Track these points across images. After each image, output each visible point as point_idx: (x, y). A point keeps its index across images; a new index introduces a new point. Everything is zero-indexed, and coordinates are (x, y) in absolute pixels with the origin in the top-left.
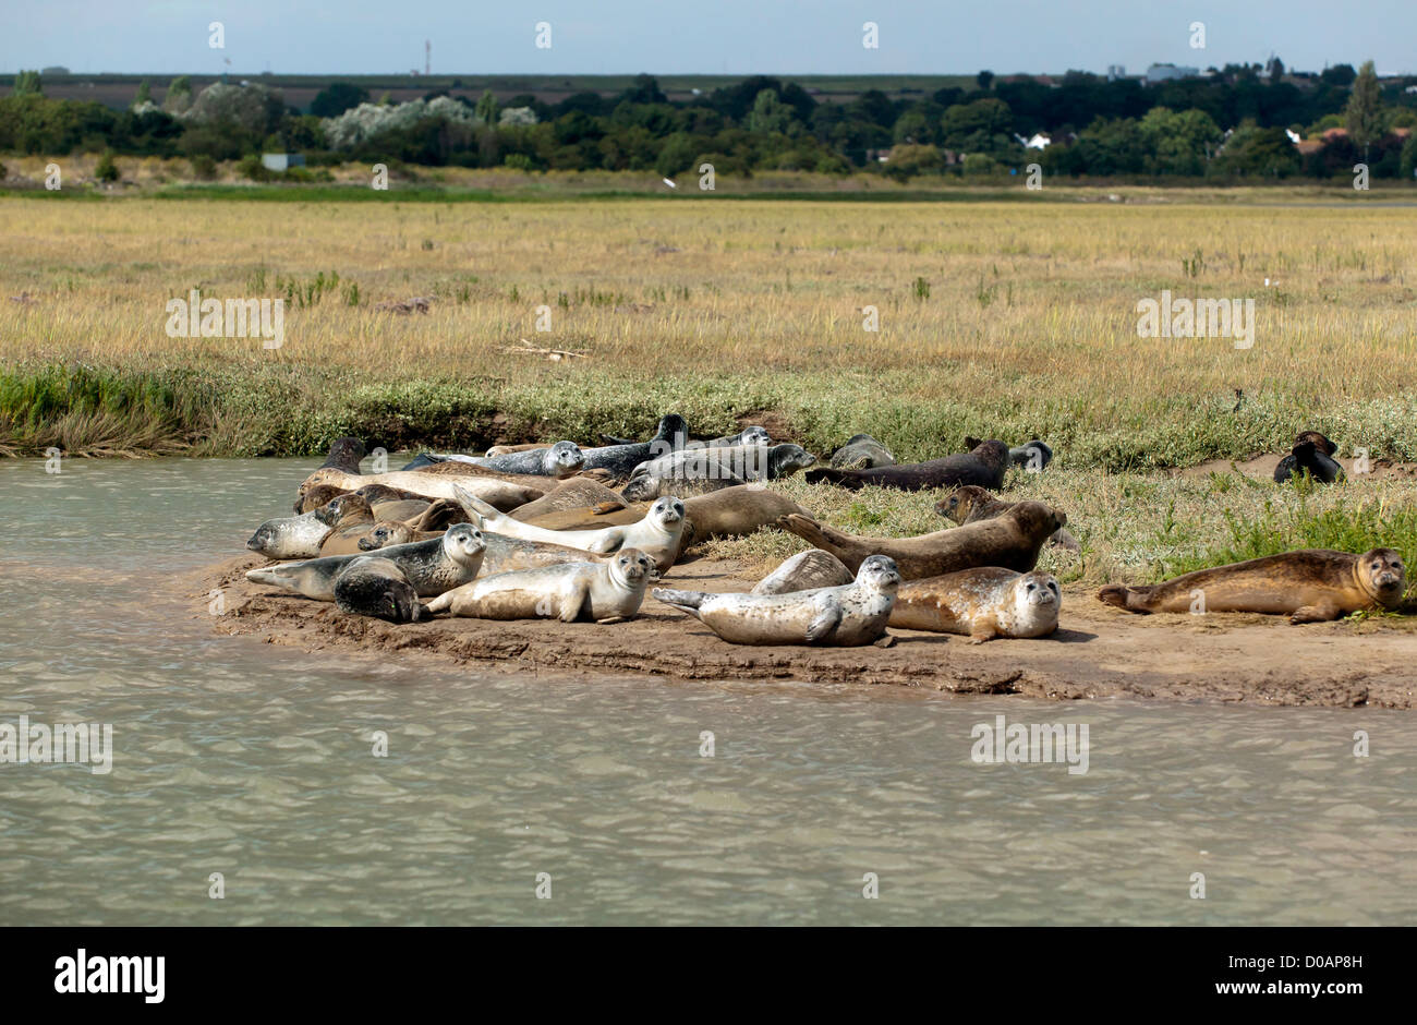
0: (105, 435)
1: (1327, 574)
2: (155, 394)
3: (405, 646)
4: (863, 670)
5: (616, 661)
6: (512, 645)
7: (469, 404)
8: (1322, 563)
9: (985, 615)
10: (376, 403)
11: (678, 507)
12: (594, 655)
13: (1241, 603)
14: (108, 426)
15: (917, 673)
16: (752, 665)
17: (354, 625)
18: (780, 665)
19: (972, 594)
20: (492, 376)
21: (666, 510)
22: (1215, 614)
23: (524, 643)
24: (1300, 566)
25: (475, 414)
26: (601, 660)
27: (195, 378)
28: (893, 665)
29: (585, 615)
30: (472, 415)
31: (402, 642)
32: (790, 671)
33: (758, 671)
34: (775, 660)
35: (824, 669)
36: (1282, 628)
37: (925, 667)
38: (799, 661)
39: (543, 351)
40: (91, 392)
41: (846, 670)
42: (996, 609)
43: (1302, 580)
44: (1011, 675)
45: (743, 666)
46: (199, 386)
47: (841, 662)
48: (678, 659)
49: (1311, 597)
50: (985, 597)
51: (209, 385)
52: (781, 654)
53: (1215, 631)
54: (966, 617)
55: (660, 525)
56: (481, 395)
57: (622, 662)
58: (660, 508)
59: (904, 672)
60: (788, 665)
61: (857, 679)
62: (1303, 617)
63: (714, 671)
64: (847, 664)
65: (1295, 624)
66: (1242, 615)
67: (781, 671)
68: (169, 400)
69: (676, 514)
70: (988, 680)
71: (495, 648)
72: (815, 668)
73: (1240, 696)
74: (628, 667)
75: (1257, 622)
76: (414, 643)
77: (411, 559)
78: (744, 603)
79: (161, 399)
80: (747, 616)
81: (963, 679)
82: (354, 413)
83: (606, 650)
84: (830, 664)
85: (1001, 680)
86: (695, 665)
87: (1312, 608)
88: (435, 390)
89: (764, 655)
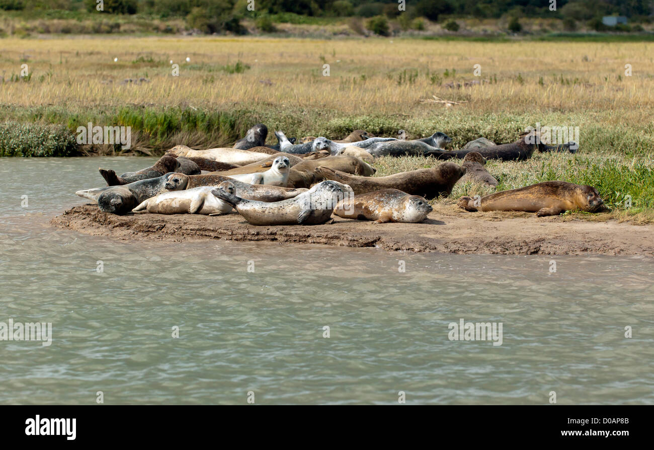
0: (198, 142)
1: (559, 193)
2: (225, 123)
3: (117, 226)
4: (309, 236)
5: (201, 233)
6: (157, 225)
7: (388, 128)
8: (557, 187)
9: (387, 211)
10: (340, 127)
11: (285, 161)
12: (191, 230)
13: (516, 206)
14: (199, 139)
15: (332, 238)
16: (258, 234)
17: (101, 217)
18: (271, 234)
19: (379, 201)
20: (403, 114)
21: (280, 162)
22: (499, 212)
23: (163, 224)
24: (546, 187)
25: (392, 133)
26: (194, 232)
27: (249, 114)
28: (323, 234)
29: (199, 211)
30: (390, 134)
31: (116, 224)
32: (276, 237)
33: (261, 237)
34: (269, 232)
35: (291, 236)
36: (533, 219)
37: (336, 235)
38: (281, 232)
39: (443, 102)
40: (192, 120)
41: (300, 236)
42: (393, 209)
43: (545, 194)
44: (375, 239)
45: (253, 234)
46: (251, 119)
47: (298, 233)
48: (225, 231)
49: (550, 203)
50: (387, 203)
51: (256, 118)
52: (273, 229)
53: (496, 220)
54: (377, 212)
55: (277, 170)
56: (396, 123)
57: (204, 233)
58: (277, 162)
59: (326, 237)
60: (275, 234)
61: (305, 241)
62: (543, 213)
63: (240, 237)
64: (301, 233)
65: (539, 216)
66: (514, 212)
67: (272, 237)
68: (232, 126)
69: (284, 164)
70: (363, 241)
71: (150, 227)
72: (286, 235)
73: (475, 248)
74: (206, 236)
75: (521, 216)
76: (121, 225)
77: (147, 186)
78: (264, 206)
79: (228, 125)
80: (266, 212)
81: (351, 240)
82: (328, 132)
83: (197, 227)
84: (293, 233)
85: (370, 241)
86: (232, 234)
87: (548, 209)
88: (371, 121)
89: (264, 230)
